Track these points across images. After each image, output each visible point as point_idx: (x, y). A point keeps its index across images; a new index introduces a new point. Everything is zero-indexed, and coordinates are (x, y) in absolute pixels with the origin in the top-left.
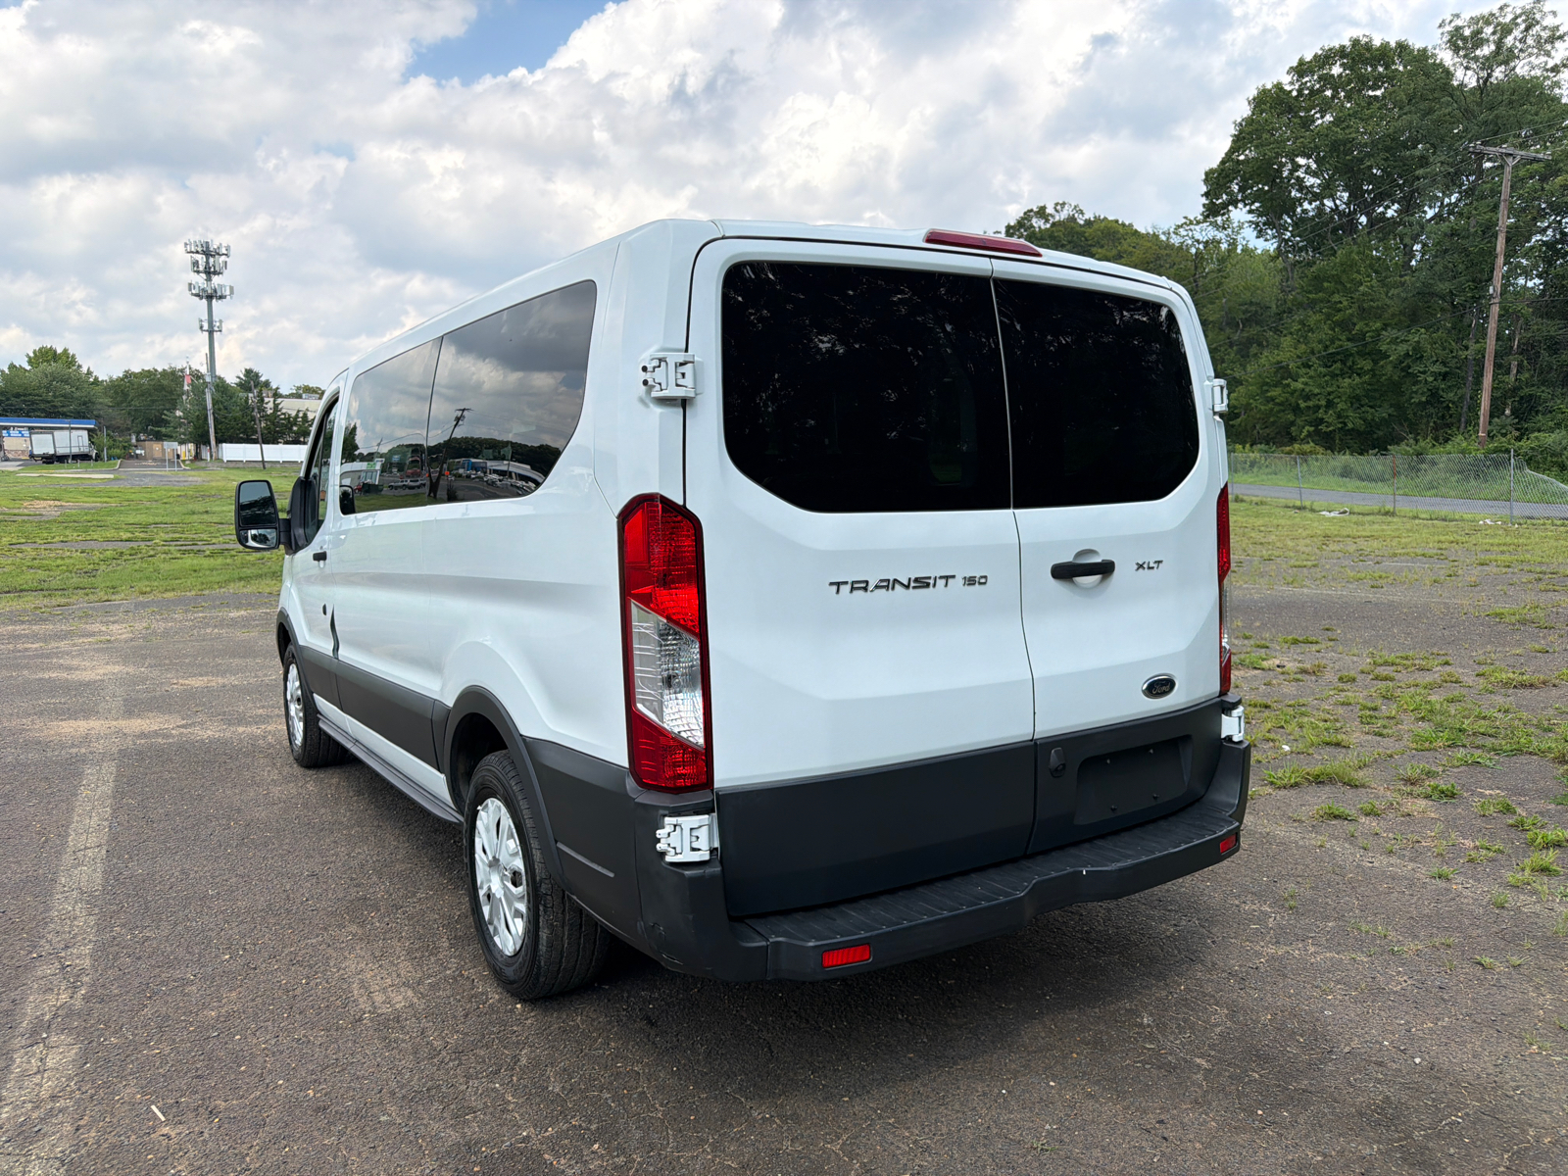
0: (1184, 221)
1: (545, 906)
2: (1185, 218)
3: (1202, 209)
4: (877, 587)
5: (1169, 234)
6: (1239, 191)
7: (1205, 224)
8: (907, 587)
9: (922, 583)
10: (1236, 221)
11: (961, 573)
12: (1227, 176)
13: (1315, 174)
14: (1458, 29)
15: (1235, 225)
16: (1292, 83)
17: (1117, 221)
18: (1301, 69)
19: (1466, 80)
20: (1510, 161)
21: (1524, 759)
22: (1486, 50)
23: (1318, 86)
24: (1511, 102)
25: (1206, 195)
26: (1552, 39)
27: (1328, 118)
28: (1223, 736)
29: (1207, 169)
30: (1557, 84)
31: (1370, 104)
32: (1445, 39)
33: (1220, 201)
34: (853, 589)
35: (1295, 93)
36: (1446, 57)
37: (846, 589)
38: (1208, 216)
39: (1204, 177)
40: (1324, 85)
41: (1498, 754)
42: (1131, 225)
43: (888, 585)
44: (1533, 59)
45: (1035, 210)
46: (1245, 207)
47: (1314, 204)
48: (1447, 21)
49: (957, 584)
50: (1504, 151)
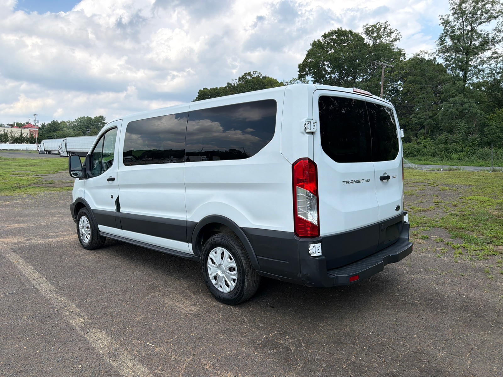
0: (292, 79)
1: (247, 275)
2: (293, 78)
3: (298, 76)
4: (351, 182)
5: (288, 83)
6: (308, 71)
7: (299, 80)
8: (356, 182)
9: (359, 181)
10: (307, 80)
11: (365, 179)
12: (305, 66)
13: (329, 67)
14: (368, 28)
15: (307, 81)
16: (322, 40)
17: (272, 78)
18: (325, 36)
19: (370, 43)
20: (384, 67)
21: (436, 229)
22: (375, 35)
23: (329, 41)
24: (382, 50)
25: (299, 71)
26: (390, 33)
27: (333, 51)
28: (404, 221)
29: (299, 64)
30: (393, 45)
31: (344, 48)
32: (364, 31)
33: (303, 74)
34: (347, 183)
35: (323, 43)
36: (364, 36)
37: (345, 183)
38: (300, 78)
39: (298, 66)
40: (331, 41)
41: (430, 228)
42: (276, 80)
43: (353, 182)
44: (386, 38)
45: (247, 73)
46: (310, 76)
47: (329, 76)
48: (365, 26)
49: (365, 181)
50: (382, 64)
